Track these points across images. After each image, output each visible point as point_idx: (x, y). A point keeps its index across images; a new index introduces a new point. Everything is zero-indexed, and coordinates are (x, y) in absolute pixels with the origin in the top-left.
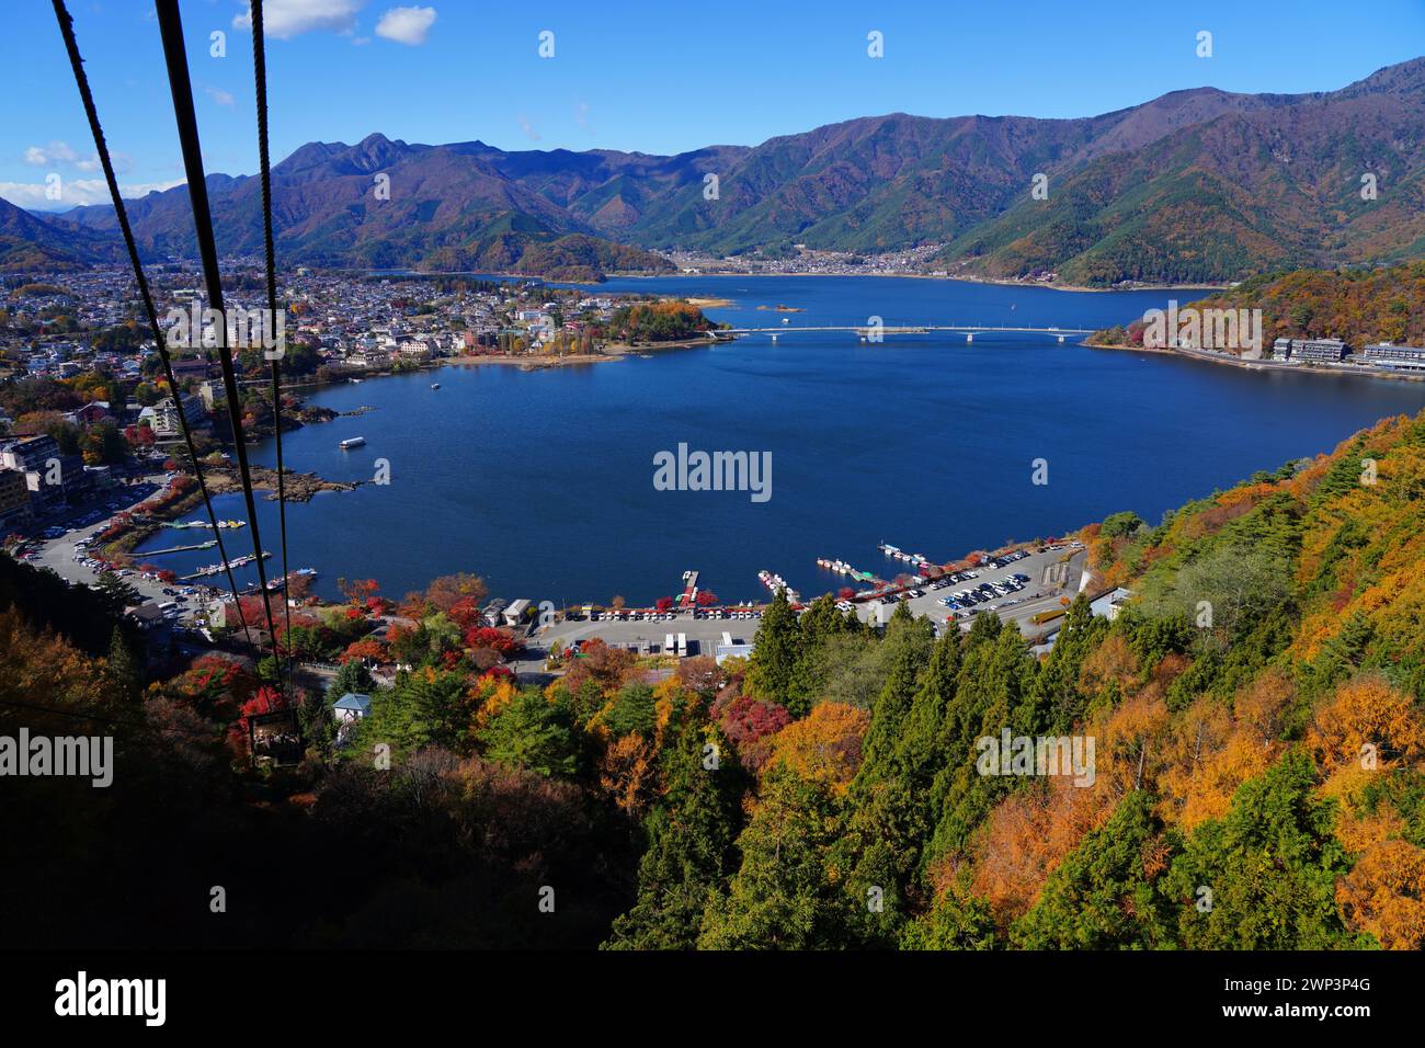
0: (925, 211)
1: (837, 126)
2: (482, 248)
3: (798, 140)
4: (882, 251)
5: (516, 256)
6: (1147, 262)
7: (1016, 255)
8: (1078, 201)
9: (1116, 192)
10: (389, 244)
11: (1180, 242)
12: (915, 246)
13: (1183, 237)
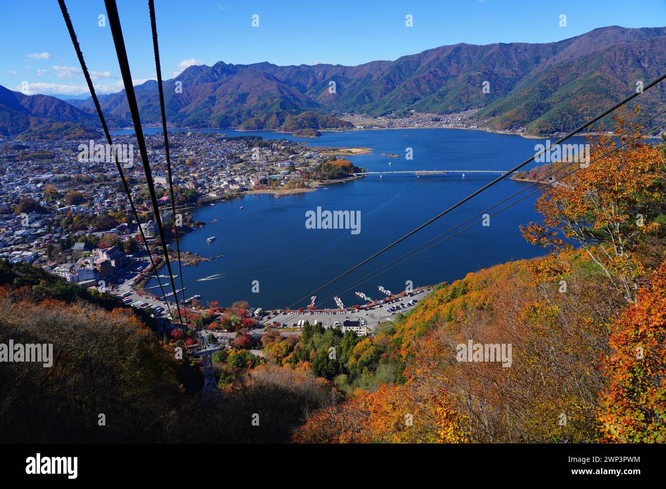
0: (472, 93)
1: (433, 50)
2: (267, 119)
3: (414, 57)
4: (451, 113)
5: (282, 121)
6: (567, 123)
7: (508, 119)
8: (542, 90)
9: (561, 84)
10: (226, 116)
11: (585, 112)
12: (467, 110)
13: (587, 110)
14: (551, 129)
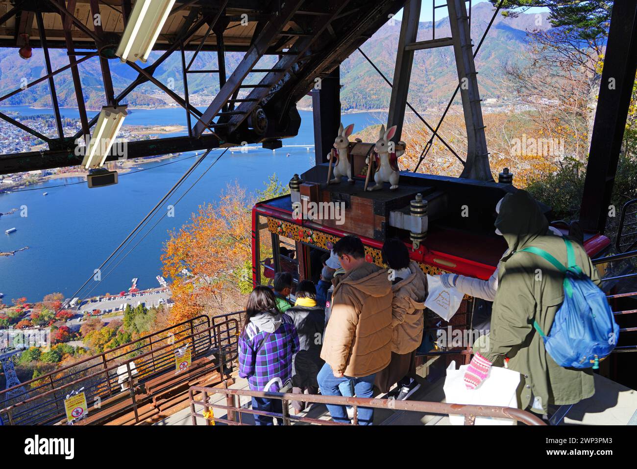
2: (68, 95)
5: (86, 99)
6: (359, 101)
9: (352, 67)
11: (372, 92)
13: (372, 90)
14: (346, 106)
